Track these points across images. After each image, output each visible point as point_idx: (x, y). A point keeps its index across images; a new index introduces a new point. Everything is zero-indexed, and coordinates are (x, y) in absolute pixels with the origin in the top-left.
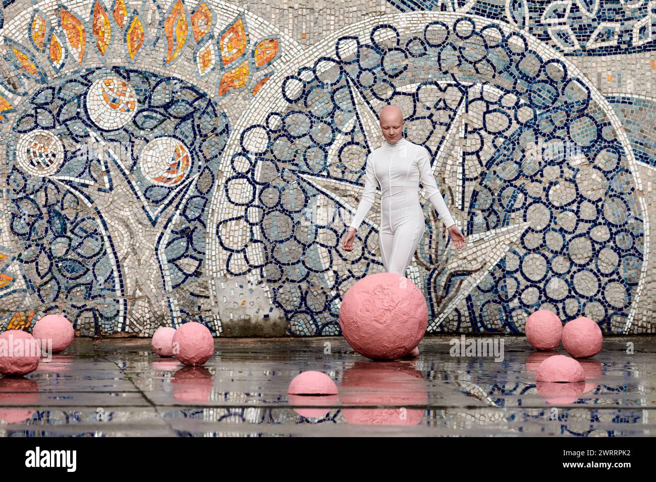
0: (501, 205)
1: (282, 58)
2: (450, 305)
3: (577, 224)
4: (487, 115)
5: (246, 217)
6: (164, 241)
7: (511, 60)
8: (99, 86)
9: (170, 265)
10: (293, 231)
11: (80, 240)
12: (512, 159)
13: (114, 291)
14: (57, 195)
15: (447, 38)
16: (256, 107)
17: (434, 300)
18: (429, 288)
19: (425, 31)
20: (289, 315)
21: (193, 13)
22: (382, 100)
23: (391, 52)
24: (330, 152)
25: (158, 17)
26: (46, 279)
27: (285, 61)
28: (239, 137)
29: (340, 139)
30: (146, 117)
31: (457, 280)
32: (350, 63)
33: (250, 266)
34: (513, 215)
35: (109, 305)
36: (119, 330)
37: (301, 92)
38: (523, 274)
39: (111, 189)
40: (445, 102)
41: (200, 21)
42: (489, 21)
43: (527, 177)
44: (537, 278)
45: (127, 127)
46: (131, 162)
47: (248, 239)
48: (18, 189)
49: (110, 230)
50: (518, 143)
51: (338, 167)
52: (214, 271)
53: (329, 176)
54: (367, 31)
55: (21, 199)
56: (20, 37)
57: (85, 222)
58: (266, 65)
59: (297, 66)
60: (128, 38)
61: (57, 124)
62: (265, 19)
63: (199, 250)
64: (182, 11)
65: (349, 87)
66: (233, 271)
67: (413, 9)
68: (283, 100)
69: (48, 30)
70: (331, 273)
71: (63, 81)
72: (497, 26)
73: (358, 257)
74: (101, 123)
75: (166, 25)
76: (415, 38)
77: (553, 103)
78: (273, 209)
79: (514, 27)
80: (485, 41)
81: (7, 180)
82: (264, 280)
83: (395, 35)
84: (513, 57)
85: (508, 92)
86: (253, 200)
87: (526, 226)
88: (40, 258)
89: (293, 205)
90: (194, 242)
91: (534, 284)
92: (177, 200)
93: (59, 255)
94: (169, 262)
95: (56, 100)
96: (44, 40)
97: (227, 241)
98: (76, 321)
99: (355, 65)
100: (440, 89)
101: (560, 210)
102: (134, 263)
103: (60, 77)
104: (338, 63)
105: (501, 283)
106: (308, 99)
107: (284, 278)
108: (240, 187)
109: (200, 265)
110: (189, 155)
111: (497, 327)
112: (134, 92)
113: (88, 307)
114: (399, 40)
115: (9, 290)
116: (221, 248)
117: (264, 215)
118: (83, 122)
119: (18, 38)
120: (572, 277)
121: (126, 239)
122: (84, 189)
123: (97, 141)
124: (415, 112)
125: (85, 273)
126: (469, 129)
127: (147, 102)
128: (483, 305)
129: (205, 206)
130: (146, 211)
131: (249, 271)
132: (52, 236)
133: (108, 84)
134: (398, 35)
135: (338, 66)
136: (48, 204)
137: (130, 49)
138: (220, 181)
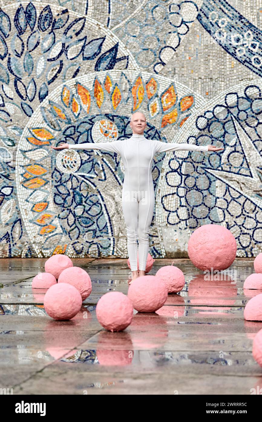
1: (195, 106)
5: (177, 193)
8: (98, 124)
10: (203, 200)
11: (90, 207)
13: (108, 233)
14: (78, 183)
16: (182, 133)
21: (147, 83)
22: (251, 127)
23: (257, 101)
24: (223, 157)
26: (72, 227)
27: (197, 107)
29: (228, 150)
32: (233, 108)
33: (180, 220)
35: (105, 241)
36: (111, 254)
37: (206, 124)
39: (105, 179)
41: (151, 88)
46: (116, 165)
47: (179, 205)
48: (58, 180)
49: (105, 201)
51: (227, 165)
52: (161, 222)
53: (222, 170)
54: (242, 89)
55: (59, 185)
56: (57, 100)
57: (92, 197)
58: (186, 110)
59: (204, 110)
60: (113, 98)
62: (185, 85)
64: (141, 83)
65: (233, 121)
66: (171, 222)
68: (196, 129)
69: (71, 96)
70: (224, 223)
71: (79, 122)
73: (239, 214)
75: (132, 90)
78: (192, 188)
81: (52, 176)
82: (188, 227)
83: (258, 91)
86: (181, 184)
88: (69, 217)
89: (203, 186)
93: (79, 215)
95: (76, 133)
96: (70, 100)
97: (167, 206)
98: (88, 249)
99: (236, 109)
102: (118, 218)
103: (77, 121)
104: (226, 107)
106: (210, 128)
107: (198, 227)
108: (174, 176)
112: (116, 127)
113: (94, 242)
114: (260, 94)
115: (54, 234)
116: (164, 210)
117: (187, 192)
119: (56, 101)
121: (113, 206)
122: (91, 180)
123: (98, 154)
125: (92, 224)
127: (123, 132)
131: (180, 222)
132: (75, 205)
133: (102, 123)
134: (260, 91)
135: (226, 109)
136: (73, 188)
137: (113, 104)
138: (163, 174)
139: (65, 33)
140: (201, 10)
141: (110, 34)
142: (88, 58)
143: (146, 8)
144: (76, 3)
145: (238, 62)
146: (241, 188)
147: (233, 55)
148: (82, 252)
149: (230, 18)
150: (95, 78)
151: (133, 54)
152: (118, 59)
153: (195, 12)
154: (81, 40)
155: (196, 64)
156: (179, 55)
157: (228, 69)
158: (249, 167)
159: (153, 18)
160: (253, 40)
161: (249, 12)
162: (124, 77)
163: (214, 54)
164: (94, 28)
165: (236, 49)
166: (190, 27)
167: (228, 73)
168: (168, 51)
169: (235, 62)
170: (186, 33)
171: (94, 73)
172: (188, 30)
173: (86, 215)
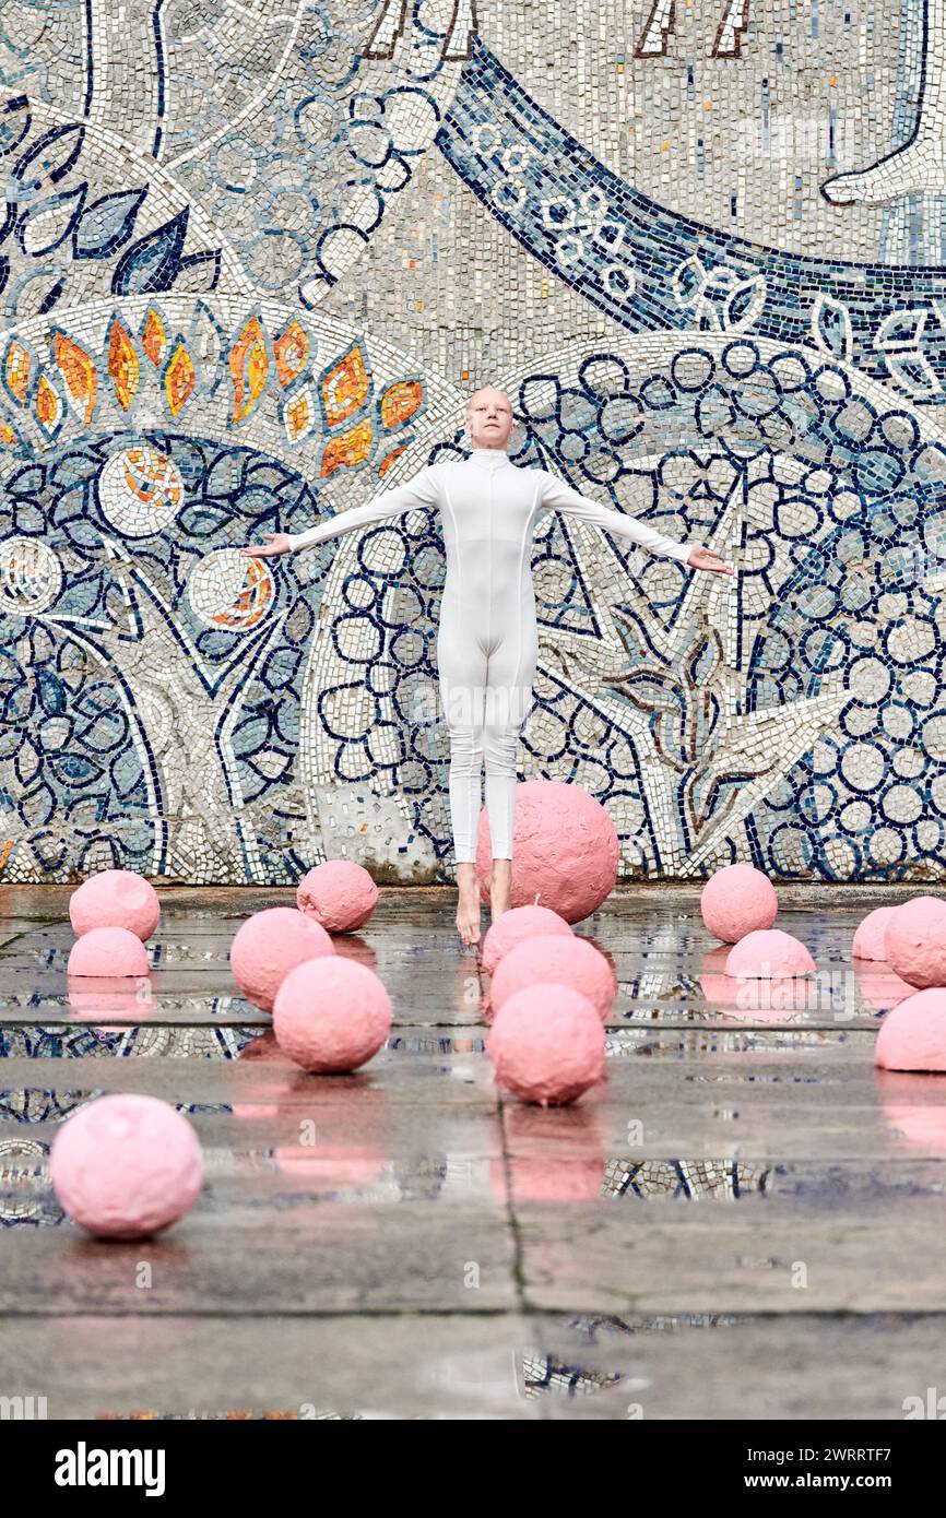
0: (806, 661)
1: (428, 413)
2: (717, 832)
3: (937, 693)
4: (780, 508)
5: (368, 682)
6: (230, 723)
7: (822, 413)
8: (120, 462)
9: (241, 763)
11: (88, 721)
12: (824, 583)
13: (146, 806)
14: (51, 647)
15: (710, 377)
17: (690, 823)
18: (681, 803)
19: (674, 364)
20: (442, 848)
21: (277, 337)
22: (599, 482)
23: (616, 402)
25: (218, 346)
26: (32, 787)
27: (432, 418)
28: (355, 547)
30: (199, 514)
31: (727, 789)
32: (544, 421)
33: (375, 765)
34: (825, 678)
35: (137, 831)
36: (155, 872)
38: (843, 779)
39: (140, 635)
40: (707, 487)
41: (289, 351)
42: (783, 347)
43: (850, 613)
44: (867, 786)
45: (166, 531)
46: (175, 590)
47: (372, 720)
49: (139, 705)
50: (835, 555)
52: (314, 772)
54: (571, 366)
57: (97, 692)
58: (401, 426)
59: (454, 426)
60: (168, 381)
61: (50, 527)
62: (398, 347)
63: (288, 738)
64: (258, 335)
65: (543, 462)
66: (346, 774)
67: (652, 328)
69: (33, 369)
71: (59, 455)
72: (798, 355)
73: (558, 750)
74: (124, 524)
75: (230, 357)
76: (656, 377)
77: (895, 486)
78: (414, 668)
79: (826, 356)
80: (776, 381)
82: (399, 788)
83: (621, 372)
84: (825, 408)
85: (816, 467)
86: (380, 654)
87: (848, 696)
88: (22, 752)
90: (281, 725)
91: (862, 796)
92: (252, 654)
93: (55, 746)
94: (239, 757)
95: (49, 487)
96: (29, 383)
97: (336, 723)
98: (83, 856)
99: (553, 425)
100: (699, 463)
101: (906, 669)
102: (178, 760)
103: (53, 448)
104: (525, 420)
105: (806, 794)
107: (433, 786)
108: (358, 631)
109: (290, 763)
110: (272, 578)
111: (798, 869)
112: (178, 473)
113: (102, 834)
114: (627, 381)
116: (325, 734)
117: (398, 679)
118: (94, 523)
120: (929, 784)
121: (165, 720)
122: (95, 637)
123: (118, 557)
124: (656, 502)
125: (97, 778)
126: (750, 531)
127: (200, 489)
128: (774, 833)
129: (298, 663)
130: (199, 673)
131: (374, 773)
132: (42, 715)
133: (134, 460)
134: (626, 372)
135: (524, 426)
136: (36, 661)
137: (170, 400)
138: (324, 622)
139: (18, 172)
140: (448, 118)
141: (162, 180)
142: (91, 254)
143: (276, 102)
144: (52, 79)
145: (561, 283)
146: (565, 668)
147: (547, 259)
148: (61, 863)
149: (538, 146)
150: (113, 317)
151: (235, 244)
152: (185, 259)
153: (429, 123)
154: (68, 195)
155: (433, 284)
156: (379, 254)
157: (530, 303)
158: (589, 606)
159: (299, 134)
160: (607, 217)
161: (596, 130)
162: (205, 316)
163: (487, 255)
164: (110, 158)
165: (556, 241)
166: (413, 167)
167: (530, 313)
168: (344, 241)
169: (552, 281)
170: (402, 186)
171: (110, 300)
172: (408, 179)
173: (76, 747)
